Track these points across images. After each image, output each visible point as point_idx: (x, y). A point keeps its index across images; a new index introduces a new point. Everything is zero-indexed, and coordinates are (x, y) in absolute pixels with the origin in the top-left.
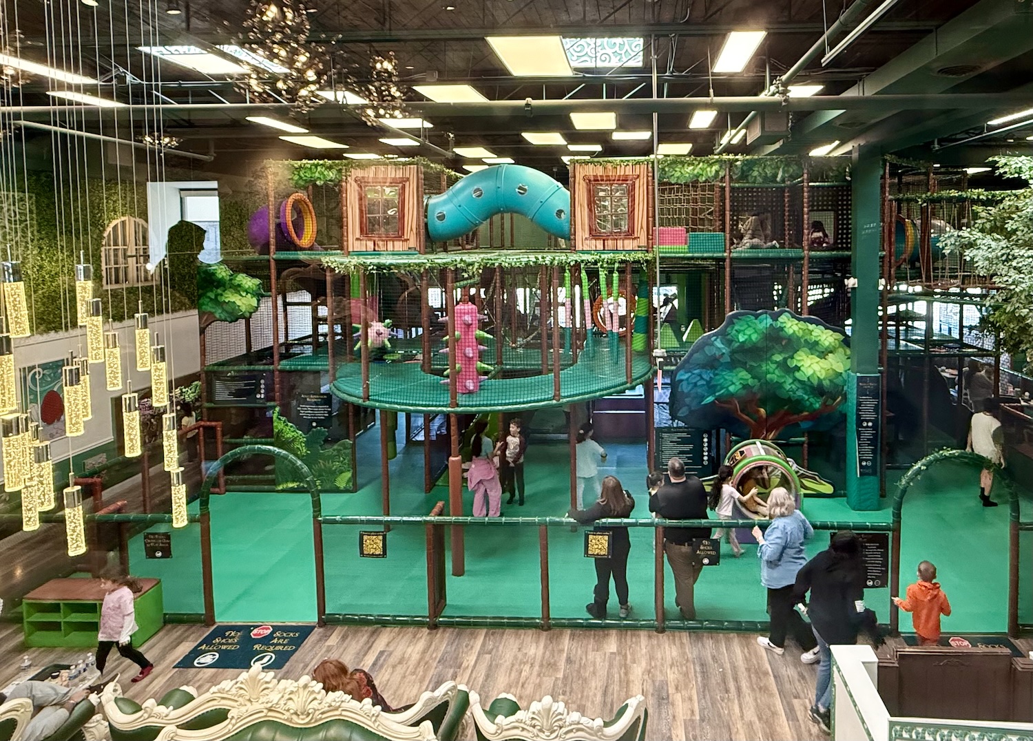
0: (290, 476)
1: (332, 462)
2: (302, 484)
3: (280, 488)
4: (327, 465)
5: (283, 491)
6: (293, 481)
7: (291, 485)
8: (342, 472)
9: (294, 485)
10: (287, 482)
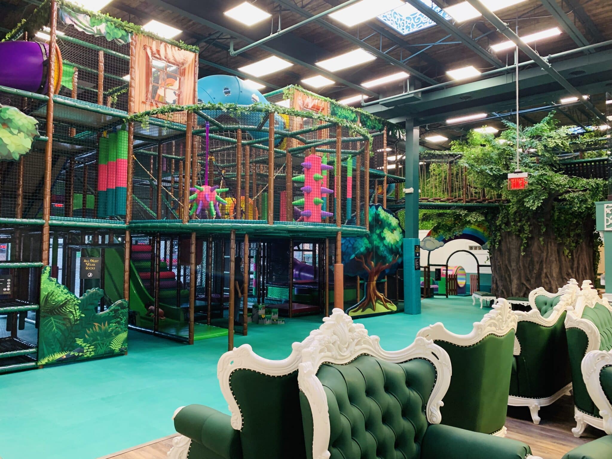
0: (59, 345)
1: (109, 324)
2: (72, 353)
3: (44, 361)
4: (103, 327)
5: (48, 365)
6: (62, 350)
7: (58, 356)
8: (117, 333)
9: (63, 355)
10: (54, 352)
